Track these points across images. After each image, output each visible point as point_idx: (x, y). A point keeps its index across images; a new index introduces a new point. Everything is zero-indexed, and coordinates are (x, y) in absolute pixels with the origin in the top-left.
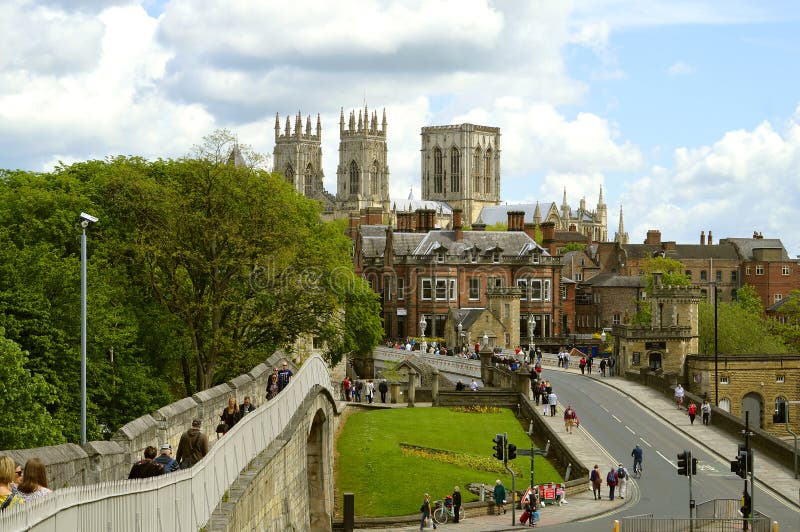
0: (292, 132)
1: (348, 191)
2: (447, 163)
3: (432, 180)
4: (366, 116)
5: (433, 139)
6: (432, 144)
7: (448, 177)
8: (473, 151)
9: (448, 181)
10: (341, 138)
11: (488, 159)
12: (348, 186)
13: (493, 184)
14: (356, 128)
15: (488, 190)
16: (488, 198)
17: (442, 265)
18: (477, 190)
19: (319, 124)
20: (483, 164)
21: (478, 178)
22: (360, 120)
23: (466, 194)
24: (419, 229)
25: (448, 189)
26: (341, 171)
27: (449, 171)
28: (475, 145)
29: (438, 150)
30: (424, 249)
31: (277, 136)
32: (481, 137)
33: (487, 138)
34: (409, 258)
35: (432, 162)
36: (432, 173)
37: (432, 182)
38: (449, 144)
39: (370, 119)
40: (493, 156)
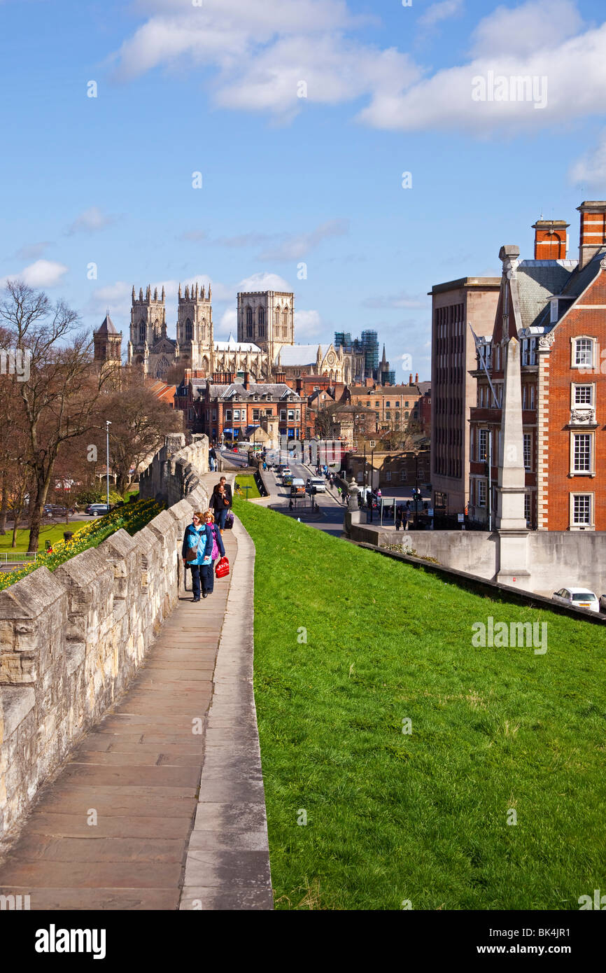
0: (144, 298)
1: (184, 338)
2: (256, 317)
3: (245, 328)
4: (197, 289)
5: (245, 301)
6: (245, 304)
7: (257, 326)
8: (274, 309)
9: (257, 329)
10: (179, 303)
11: (285, 314)
12: (184, 335)
13: (289, 331)
14: (190, 297)
15: (285, 335)
16: (285, 341)
17: (237, 403)
18: (277, 335)
19: (163, 293)
20: (281, 318)
21: (278, 327)
22: (193, 291)
23: (270, 337)
24: (225, 383)
25: (257, 335)
26: (179, 325)
27: (257, 322)
28: (276, 305)
29: (249, 308)
30: (227, 394)
31: (133, 300)
32: (280, 299)
33: (285, 300)
34: (219, 399)
35: (245, 316)
36: (245, 323)
37: (245, 331)
38: (257, 304)
39: (199, 291)
40: (290, 312)
